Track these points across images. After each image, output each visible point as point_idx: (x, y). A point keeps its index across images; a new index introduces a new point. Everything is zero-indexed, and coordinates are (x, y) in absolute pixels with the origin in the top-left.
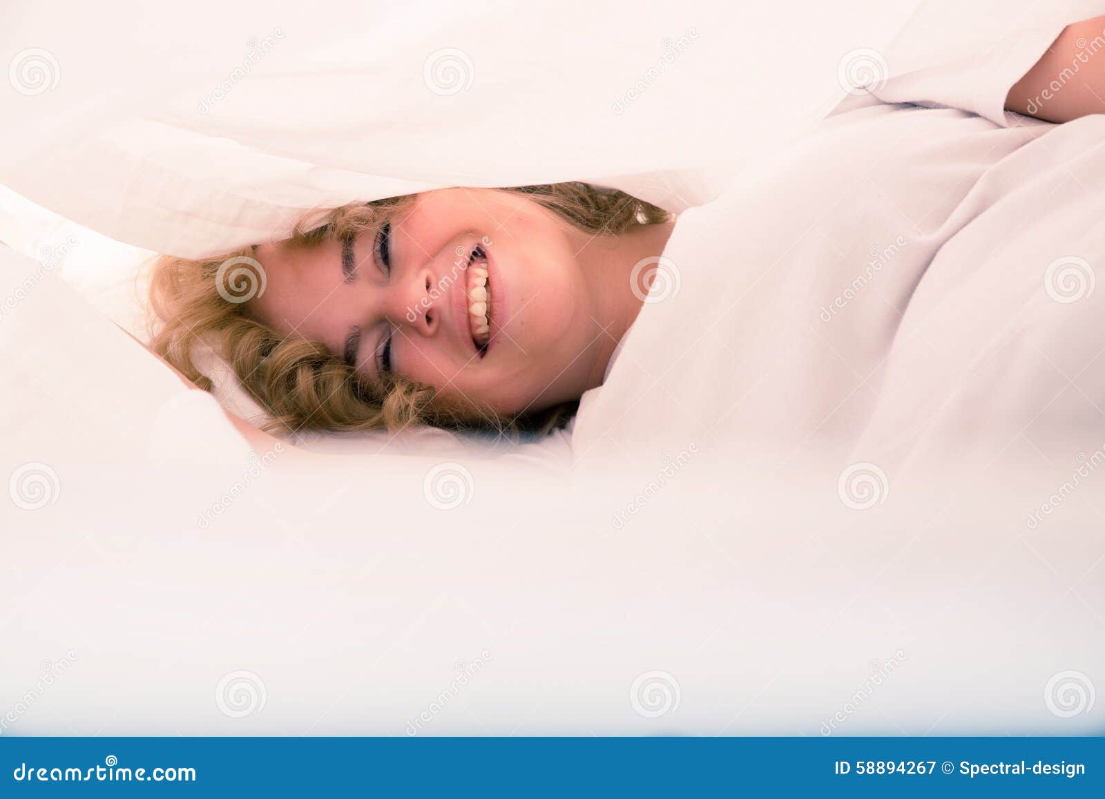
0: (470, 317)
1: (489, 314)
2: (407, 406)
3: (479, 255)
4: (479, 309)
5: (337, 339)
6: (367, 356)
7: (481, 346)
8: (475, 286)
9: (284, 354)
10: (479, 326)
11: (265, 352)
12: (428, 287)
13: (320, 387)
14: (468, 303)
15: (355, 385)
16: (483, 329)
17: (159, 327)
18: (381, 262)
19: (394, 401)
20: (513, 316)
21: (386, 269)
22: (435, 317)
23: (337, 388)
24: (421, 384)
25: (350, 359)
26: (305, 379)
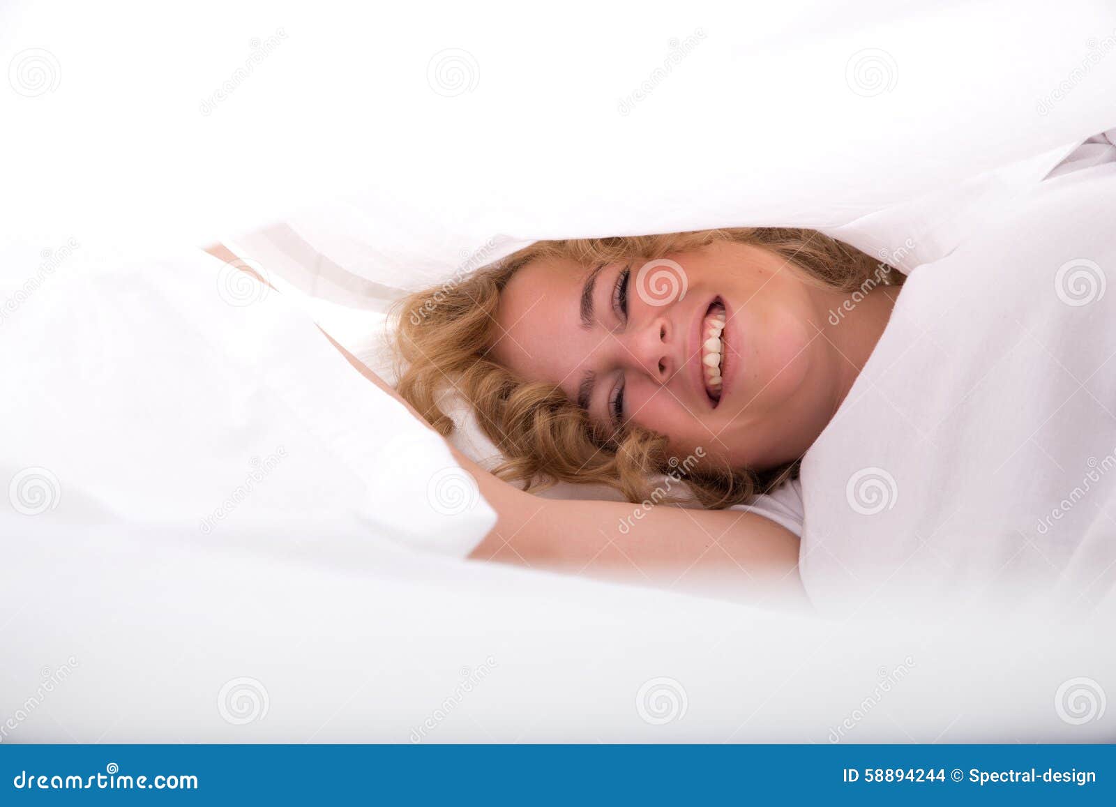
0: (703, 367)
1: (722, 366)
2: (641, 455)
3: (717, 305)
4: (712, 360)
5: (571, 381)
6: (601, 400)
7: (714, 397)
8: (710, 337)
9: (522, 397)
10: (712, 377)
11: (505, 394)
12: (663, 335)
13: (556, 429)
14: (702, 353)
15: (589, 431)
16: (716, 380)
17: (405, 368)
18: (619, 309)
19: (628, 449)
20: (747, 367)
21: (623, 316)
22: (668, 365)
23: (572, 431)
24: (655, 433)
25: (583, 402)
26: (541, 422)
